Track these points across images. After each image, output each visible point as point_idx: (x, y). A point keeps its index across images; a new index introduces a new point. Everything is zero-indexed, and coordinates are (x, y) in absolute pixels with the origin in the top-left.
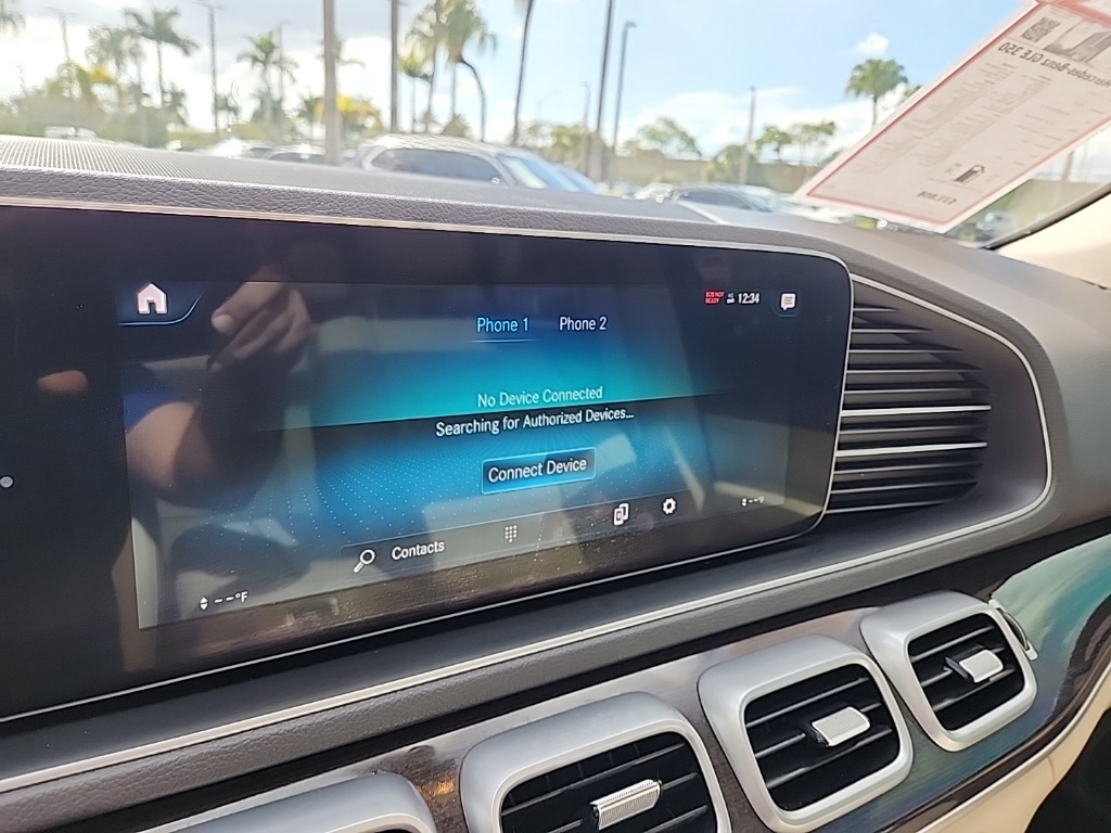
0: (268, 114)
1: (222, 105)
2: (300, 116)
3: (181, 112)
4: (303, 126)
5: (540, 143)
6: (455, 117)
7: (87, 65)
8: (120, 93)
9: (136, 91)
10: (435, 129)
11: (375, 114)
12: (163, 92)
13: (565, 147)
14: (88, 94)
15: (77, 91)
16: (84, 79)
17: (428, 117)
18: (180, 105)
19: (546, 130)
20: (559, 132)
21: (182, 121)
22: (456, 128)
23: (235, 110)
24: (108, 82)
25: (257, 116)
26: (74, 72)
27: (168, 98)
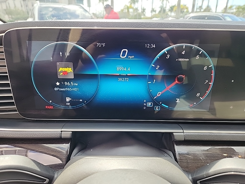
0: (162, 11)
1: (153, 10)
2: (169, 11)
3: (144, 13)
4: (169, 13)
5: (232, 11)
6: (208, 6)
7: (129, 5)
8: (134, 10)
9: (137, 9)
10: (202, 10)
11: (187, 8)
12: (142, 9)
13: (240, 11)
14: (128, 11)
15: (126, 11)
16: (128, 8)
17: (201, 7)
18: (144, 11)
19: (234, 7)
20: (239, 8)
21: (144, 15)
22: (208, 9)
23: (155, 11)
24: (132, 8)
25: (160, 12)
26: (126, 7)
27: (143, 10)
